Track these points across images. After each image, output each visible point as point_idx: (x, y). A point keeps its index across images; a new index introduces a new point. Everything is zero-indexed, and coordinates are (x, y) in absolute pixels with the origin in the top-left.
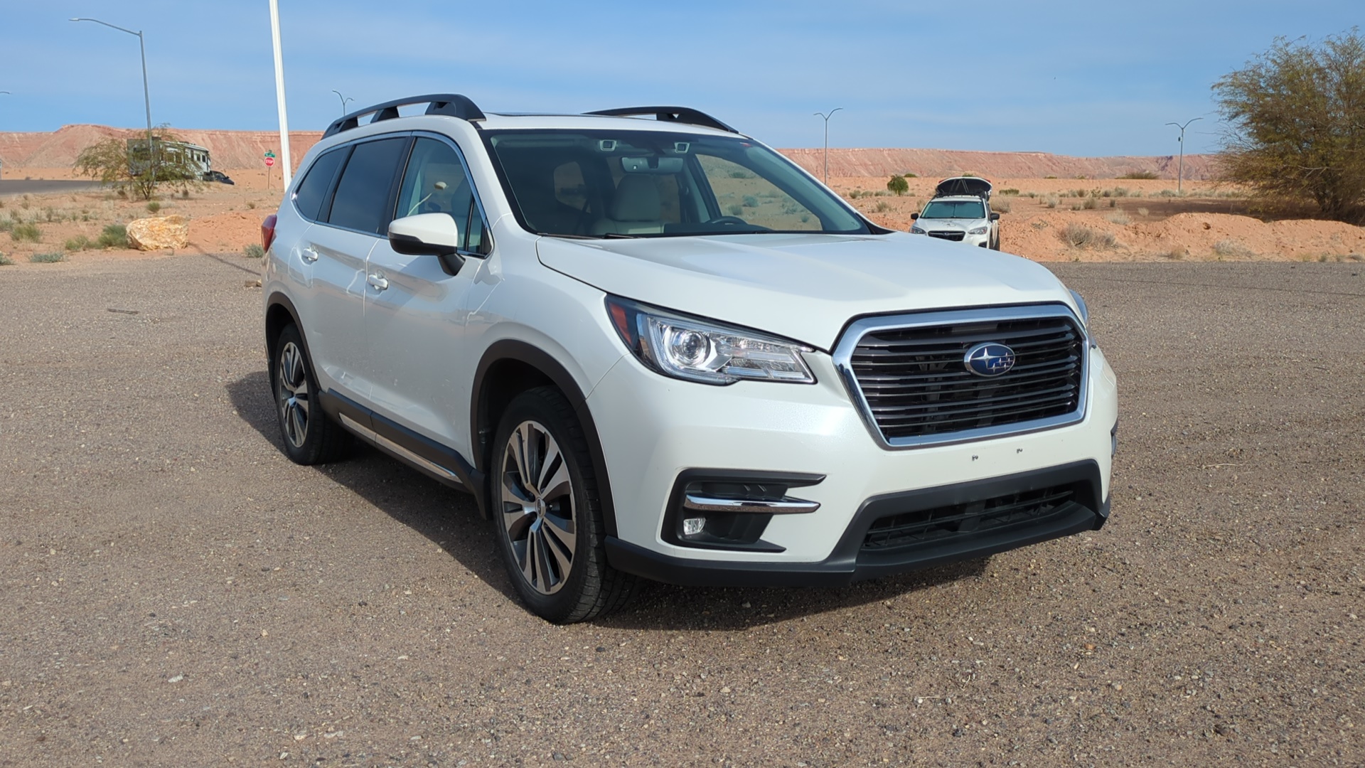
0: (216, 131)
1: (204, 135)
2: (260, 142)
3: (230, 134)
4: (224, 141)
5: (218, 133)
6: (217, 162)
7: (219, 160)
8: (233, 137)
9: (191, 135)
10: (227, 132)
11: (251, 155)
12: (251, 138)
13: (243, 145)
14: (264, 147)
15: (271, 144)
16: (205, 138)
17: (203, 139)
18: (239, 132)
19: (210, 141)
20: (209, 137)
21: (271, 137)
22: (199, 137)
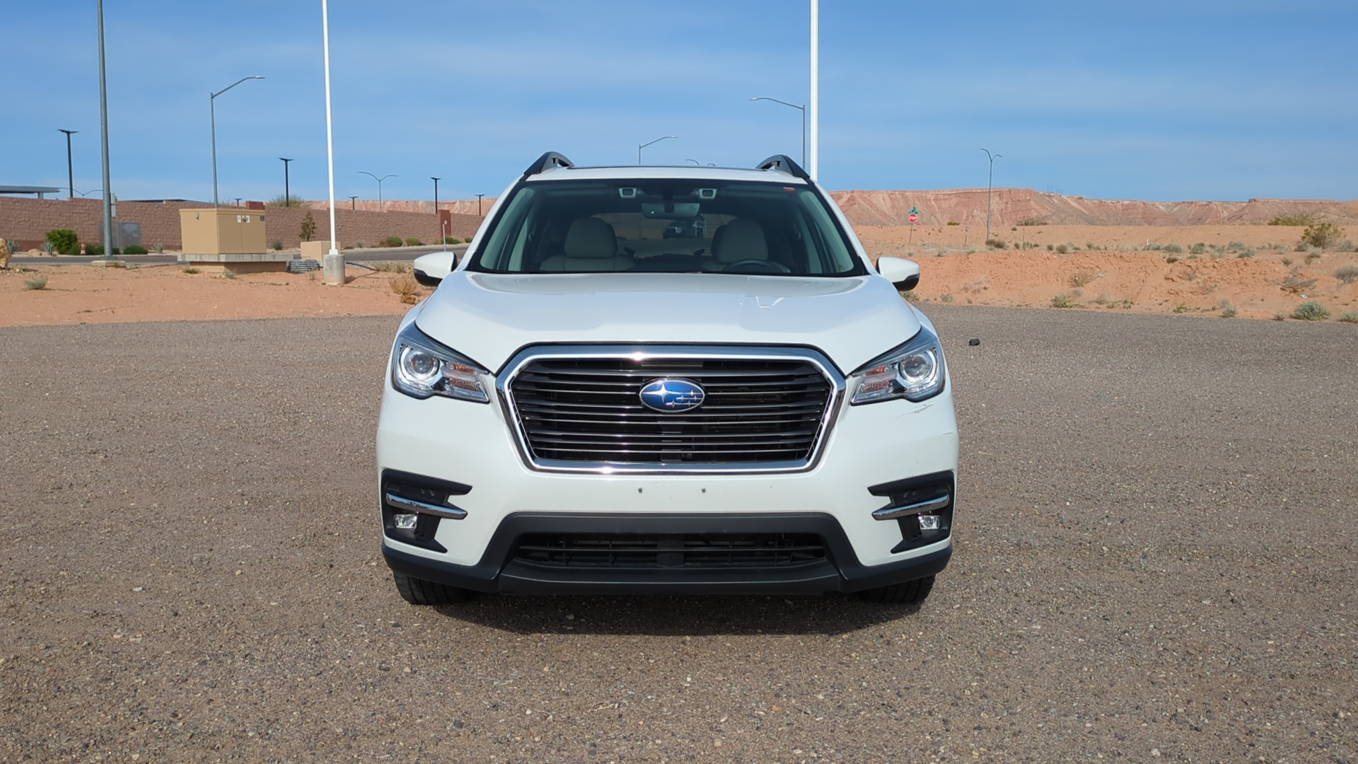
0: (895, 191)
1: (885, 194)
2: (934, 200)
3: (907, 194)
4: (902, 200)
5: (897, 193)
6: (894, 220)
7: (896, 218)
8: (910, 197)
9: (874, 195)
10: (905, 192)
11: (924, 213)
12: (926, 197)
13: (918, 203)
14: (936, 204)
15: (943, 202)
16: (885, 198)
17: (884, 199)
18: (915, 192)
19: (889, 200)
20: (889, 197)
21: (944, 195)
22: (880, 197)
